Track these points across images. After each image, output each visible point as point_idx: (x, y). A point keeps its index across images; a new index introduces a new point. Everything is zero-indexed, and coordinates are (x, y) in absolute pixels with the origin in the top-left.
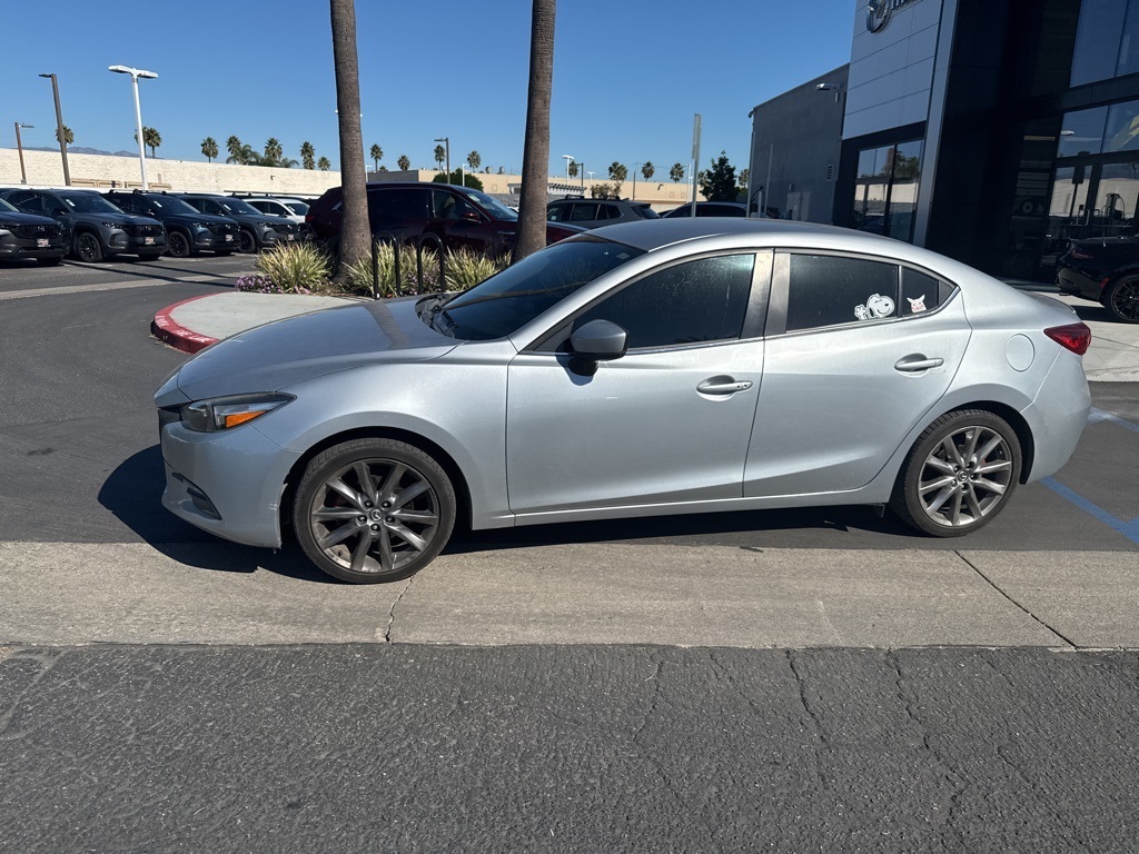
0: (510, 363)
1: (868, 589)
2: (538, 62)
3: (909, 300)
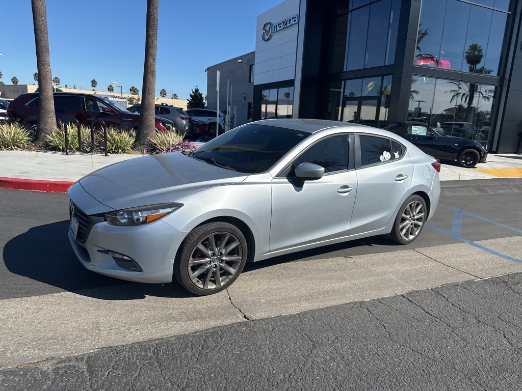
0: (271, 183)
1: (400, 267)
2: (150, 40)
3: (394, 153)
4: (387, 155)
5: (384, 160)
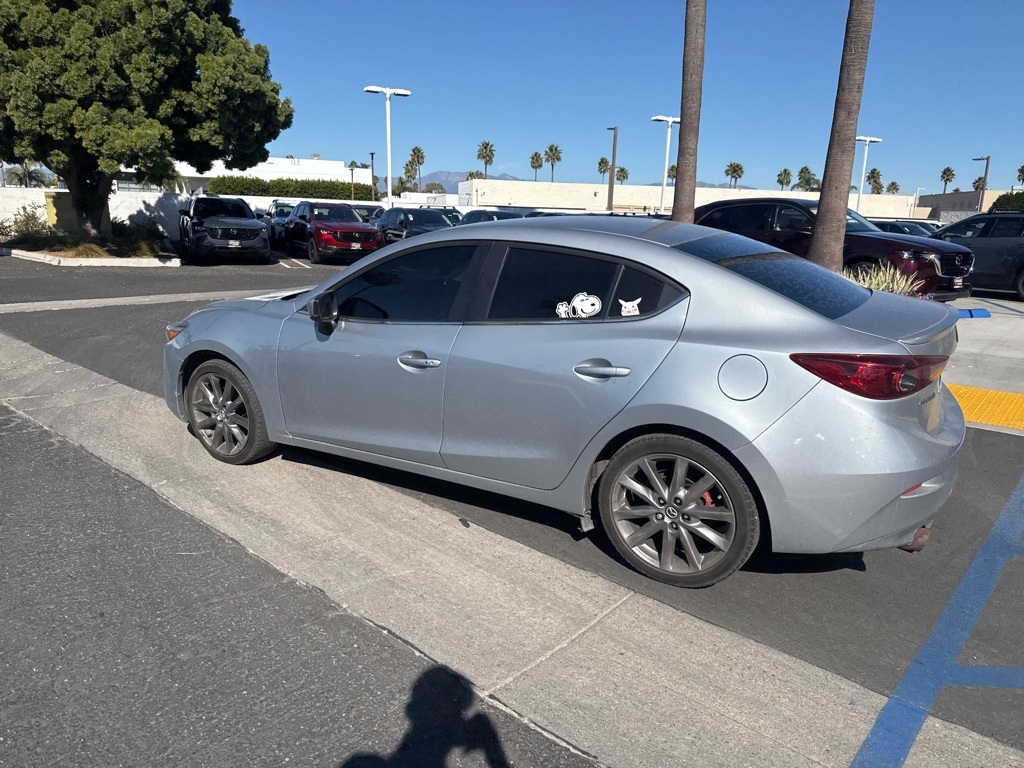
0: (289, 318)
2: (845, 75)
3: (621, 301)
4: (586, 304)
5: (572, 315)
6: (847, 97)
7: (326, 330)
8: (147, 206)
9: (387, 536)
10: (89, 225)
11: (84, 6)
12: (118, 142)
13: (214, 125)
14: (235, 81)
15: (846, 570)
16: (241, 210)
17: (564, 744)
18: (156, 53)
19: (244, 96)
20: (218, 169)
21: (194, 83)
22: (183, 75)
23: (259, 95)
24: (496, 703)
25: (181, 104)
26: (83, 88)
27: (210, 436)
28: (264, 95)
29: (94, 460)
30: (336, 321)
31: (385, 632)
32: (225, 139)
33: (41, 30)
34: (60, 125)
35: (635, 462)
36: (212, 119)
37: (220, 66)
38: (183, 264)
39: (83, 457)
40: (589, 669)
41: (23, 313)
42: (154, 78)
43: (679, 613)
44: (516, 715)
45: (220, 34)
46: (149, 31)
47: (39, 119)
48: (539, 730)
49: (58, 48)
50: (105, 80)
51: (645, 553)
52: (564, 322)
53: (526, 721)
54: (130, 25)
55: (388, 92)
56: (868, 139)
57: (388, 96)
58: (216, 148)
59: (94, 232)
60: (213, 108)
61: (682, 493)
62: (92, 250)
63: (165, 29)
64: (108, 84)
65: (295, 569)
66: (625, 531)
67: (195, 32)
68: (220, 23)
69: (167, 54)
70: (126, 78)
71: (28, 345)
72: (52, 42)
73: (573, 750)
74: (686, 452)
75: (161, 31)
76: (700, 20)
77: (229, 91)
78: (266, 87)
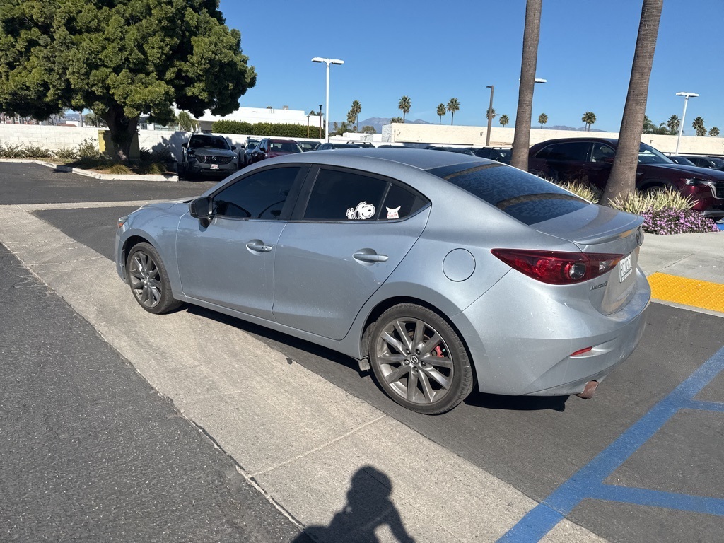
0: (184, 215)
2: (640, 45)
3: (388, 209)
4: (365, 210)
5: (356, 218)
6: (640, 62)
7: (205, 224)
8: (164, 140)
9: (233, 366)
10: (121, 152)
11: (119, 5)
12: (137, 97)
13: (202, 85)
14: (216, 54)
15: (549, 410)
16: (222, 143)
17: (286, 515)
18: (165, 37)
19: (222, 65)
20: (208, 116)
21: (189, 56)
22: (183, 51)
23: (232, 64)
24: (253, 483)
25: (180, 70)
26: (116, 61)
27: (140, 294)
28: (235, 64)
29: (67, 306)
30: (212, 218)
31: (201, 430)
32: (209, 95)
33: (90, 22)
34: (100, 85)
35: (392, 323)
36: (201, 81)
37: (206, 44)
38: (180, 180)
39: (61, 303)
40: (330, 465)
41: (65, 210)
42: (163, 53)
43: (412, 431)
44: (263, 492)
45: (208, 23)
46: (160, 21)
47: (87, 81)
48: (274, 504)
49: (101, 34)
50: (130, 54)
51: (398, 387)
52: (352, 222)
53: (268, 497)
54: (148, 18)
55: (329, 61)
56: (688, 94)
57: (328, 64)
58: (203, 100)
59: (124, 157)
60: (201, 73)
61: (421, 346)
62: (122, 169)
63: (171, 20)
64: (132, 58)
65: (161, 384)
66: (386, 371)
67: (191, 22)
68: (208, 15)
69: (171, 37)
70: (144, 53)
71: (59, 230)
72: (98, 30)
73: (291, 519)
74: (423, 318)
75: (168, 21)
76: (537, 6)
77: (211, 61)
78: (237, 59)
